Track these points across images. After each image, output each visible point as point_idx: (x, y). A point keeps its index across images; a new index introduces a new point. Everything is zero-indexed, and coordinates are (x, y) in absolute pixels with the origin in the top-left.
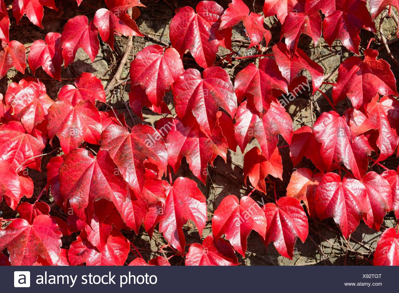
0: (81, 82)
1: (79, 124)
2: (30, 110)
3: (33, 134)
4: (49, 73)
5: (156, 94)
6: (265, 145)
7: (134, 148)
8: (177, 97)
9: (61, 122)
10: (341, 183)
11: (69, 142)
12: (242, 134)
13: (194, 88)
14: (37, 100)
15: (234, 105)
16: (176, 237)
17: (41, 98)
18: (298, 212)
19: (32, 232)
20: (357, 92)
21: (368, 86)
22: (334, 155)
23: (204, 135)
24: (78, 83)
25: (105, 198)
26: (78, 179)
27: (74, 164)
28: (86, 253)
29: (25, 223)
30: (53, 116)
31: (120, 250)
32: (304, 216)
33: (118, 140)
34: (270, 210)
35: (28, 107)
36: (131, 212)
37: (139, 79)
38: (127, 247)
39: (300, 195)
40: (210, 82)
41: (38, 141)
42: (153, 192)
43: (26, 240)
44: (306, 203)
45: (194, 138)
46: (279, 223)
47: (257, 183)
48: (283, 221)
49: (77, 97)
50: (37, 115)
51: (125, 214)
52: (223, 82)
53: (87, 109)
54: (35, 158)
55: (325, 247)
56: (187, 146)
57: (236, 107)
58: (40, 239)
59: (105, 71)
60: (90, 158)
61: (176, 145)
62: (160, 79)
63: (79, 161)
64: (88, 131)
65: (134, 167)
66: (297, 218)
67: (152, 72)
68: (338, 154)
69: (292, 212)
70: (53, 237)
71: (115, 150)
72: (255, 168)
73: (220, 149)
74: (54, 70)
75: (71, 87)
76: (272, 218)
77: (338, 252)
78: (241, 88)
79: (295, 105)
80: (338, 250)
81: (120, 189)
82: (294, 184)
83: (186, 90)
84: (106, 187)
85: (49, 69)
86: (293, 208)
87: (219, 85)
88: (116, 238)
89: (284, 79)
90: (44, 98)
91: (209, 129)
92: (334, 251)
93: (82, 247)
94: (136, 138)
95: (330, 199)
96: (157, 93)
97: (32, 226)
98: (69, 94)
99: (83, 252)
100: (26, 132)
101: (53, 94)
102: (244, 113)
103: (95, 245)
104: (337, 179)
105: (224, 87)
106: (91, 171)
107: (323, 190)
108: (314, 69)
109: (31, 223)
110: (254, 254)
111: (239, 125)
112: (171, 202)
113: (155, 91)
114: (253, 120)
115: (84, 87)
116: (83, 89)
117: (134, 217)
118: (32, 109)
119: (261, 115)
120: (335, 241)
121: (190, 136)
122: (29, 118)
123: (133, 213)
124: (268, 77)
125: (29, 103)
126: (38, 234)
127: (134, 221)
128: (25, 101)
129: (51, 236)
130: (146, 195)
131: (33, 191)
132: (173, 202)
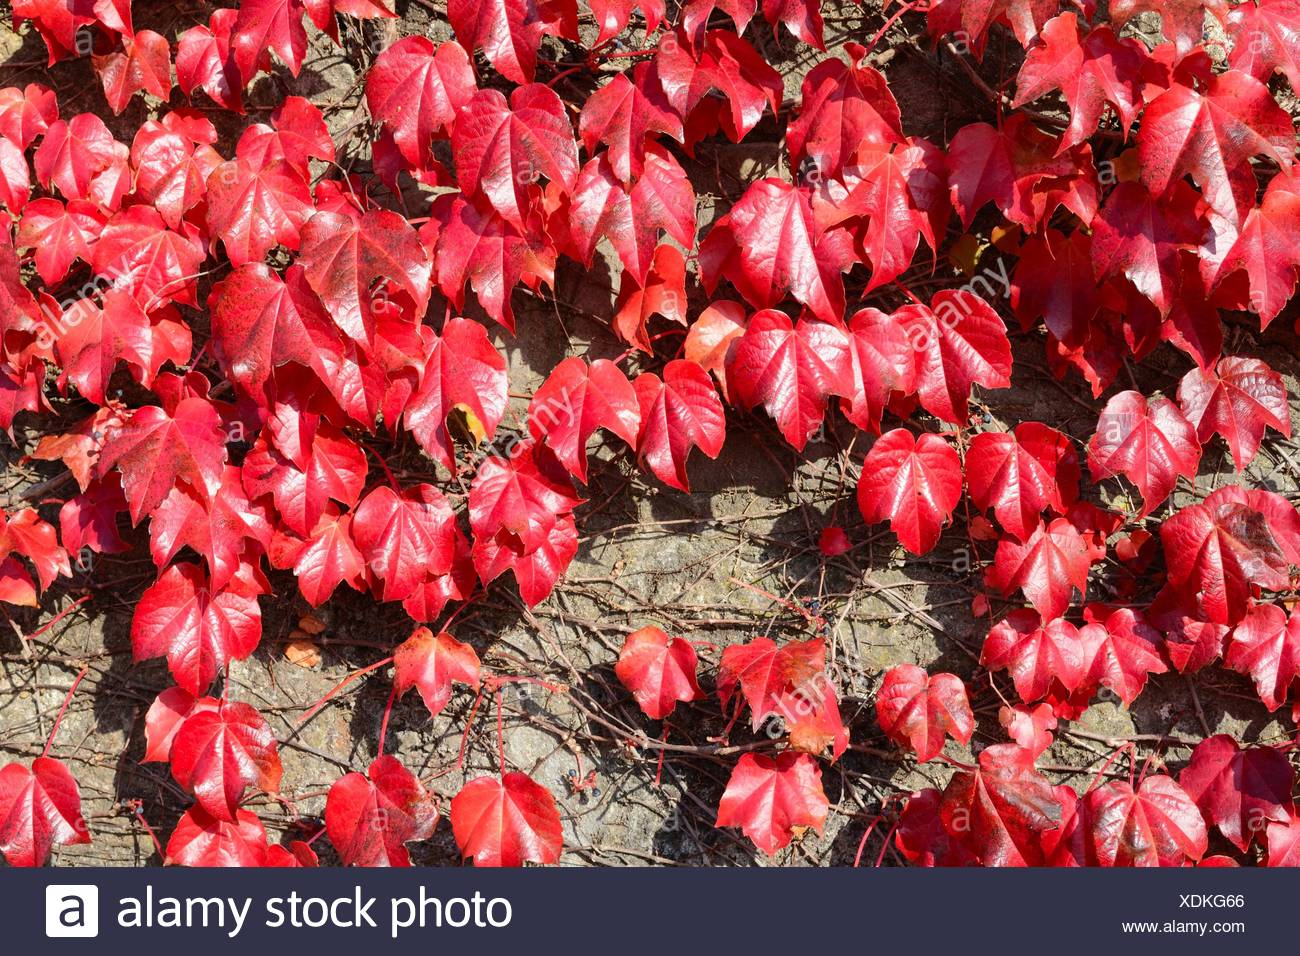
0: (284, 117)
1: (269, 210)
2: (175, 182)
3: (181, 232)
4: (218, 100)
5: (416, 141)
6: (630, 253)
7: (361, 259)
8: (460, 152)
9: (232, 207)
10: (793, 332)
11: (247, 248)
12: (587, 229)
13: (494, 131)
14: (190, 159)
15: (571, 164)
16: (439, 438)
17: (199, 154)
18: (702, 394)
19: (172, 434)
20: (830, 139)
21: (850, 126)
22: (775, 274)
23: (514, 232)
24: (277, 119)
25: (298, 360)
26: (252, 324)
27: (244, 294)
28: (275, 475)
29: (161, 415)
30: (216, 194)
31: (348, 468)
32: (716, 402)
33: (333, 243)
34: (647, 389)
35: (171, 175)
36: (357, 390)
37: (383, 110)
38: (360, 462)
39: (712, 358)
40: (525, 117)
41: (192, 246)
42: (399, 347)
43: (158, 447)
44: (721, 375)
45: (492, 239)
46: (663, 413)
47: (633, 332)
48: (670, 410)
49: (275, 150)
50: (187, 192)
51: (344, 394)
52: (550, 117)
53: (282, 178)
54: (186, 281)
55: (807, 476)
56: (478, 255)
57: (578, 170)
58: (186, 445)
59: (347, 87)
60: (272, 282)
61: (458, 254)
62: (426, 110)
63: (250, 287)
64: (287, 224)
65: (357, 297)
66: (700, 404)
67: (410, 96)
68: (782, 270)
69: (690, 392)
70: (212, 443)
71: (324, 263)
72: (632, 300)
73: (541, 261)
74: (229, 93)
75: (263, 128)
76: (651, 404)
77: (833, 487)
78: (595, 129)
79: (754, 159)
80: (834, 482)
81: (330, 343)
82: (700, 334)
83: (476, 137)
84: (303, 338)
85: (218, 90)
86: (692, 384)
87: (542, 124)
88: (336, 444)
89: (674, 111)
90: (205, 156)
91: (519, 218)
92: (825, 484)
93: (267, 463)
94: (367, 237)
95: (765, 365)
96: (419, 140)
97: (171, 420)
98: (259, 144)
99: (271, 473)
100: (167, 228)
101: (227, 147)
102: (591, 185)
103: (289, 456)
104: (782, 324)
105: (552, 128)
106: (274, 308)
107: (751, 348)
108: (748, 85)
109: (170, 414)
110: (656, 490)
111: (581, 209)
112: (436, 368)
113: (415, 136)
114: (612, 199)
115: (288, 129)
116: (285, 132)
117: (364, 400)
118: (180, 179)
119: (627, 187)
120: (829, 464)
121: (487, 233)
122: (171, 199)
123: (361, 391)
124: (646, 103)
125: (173, 165)
126: (182, 437)
127: (364, 407)
128: (166, 163)
129: (207, 439)
130: (385, 354)
131: (190, 351)
132: (439, 370)
